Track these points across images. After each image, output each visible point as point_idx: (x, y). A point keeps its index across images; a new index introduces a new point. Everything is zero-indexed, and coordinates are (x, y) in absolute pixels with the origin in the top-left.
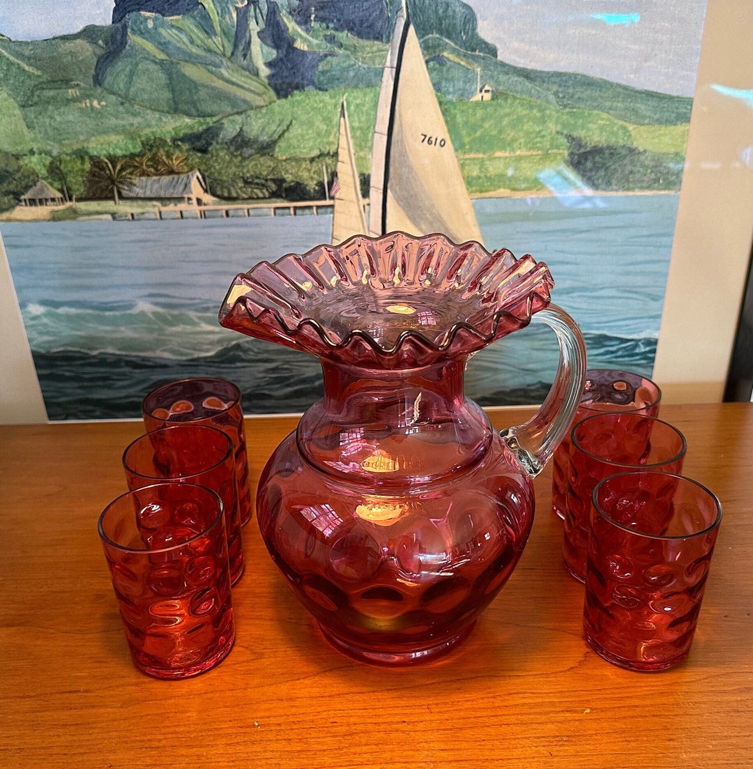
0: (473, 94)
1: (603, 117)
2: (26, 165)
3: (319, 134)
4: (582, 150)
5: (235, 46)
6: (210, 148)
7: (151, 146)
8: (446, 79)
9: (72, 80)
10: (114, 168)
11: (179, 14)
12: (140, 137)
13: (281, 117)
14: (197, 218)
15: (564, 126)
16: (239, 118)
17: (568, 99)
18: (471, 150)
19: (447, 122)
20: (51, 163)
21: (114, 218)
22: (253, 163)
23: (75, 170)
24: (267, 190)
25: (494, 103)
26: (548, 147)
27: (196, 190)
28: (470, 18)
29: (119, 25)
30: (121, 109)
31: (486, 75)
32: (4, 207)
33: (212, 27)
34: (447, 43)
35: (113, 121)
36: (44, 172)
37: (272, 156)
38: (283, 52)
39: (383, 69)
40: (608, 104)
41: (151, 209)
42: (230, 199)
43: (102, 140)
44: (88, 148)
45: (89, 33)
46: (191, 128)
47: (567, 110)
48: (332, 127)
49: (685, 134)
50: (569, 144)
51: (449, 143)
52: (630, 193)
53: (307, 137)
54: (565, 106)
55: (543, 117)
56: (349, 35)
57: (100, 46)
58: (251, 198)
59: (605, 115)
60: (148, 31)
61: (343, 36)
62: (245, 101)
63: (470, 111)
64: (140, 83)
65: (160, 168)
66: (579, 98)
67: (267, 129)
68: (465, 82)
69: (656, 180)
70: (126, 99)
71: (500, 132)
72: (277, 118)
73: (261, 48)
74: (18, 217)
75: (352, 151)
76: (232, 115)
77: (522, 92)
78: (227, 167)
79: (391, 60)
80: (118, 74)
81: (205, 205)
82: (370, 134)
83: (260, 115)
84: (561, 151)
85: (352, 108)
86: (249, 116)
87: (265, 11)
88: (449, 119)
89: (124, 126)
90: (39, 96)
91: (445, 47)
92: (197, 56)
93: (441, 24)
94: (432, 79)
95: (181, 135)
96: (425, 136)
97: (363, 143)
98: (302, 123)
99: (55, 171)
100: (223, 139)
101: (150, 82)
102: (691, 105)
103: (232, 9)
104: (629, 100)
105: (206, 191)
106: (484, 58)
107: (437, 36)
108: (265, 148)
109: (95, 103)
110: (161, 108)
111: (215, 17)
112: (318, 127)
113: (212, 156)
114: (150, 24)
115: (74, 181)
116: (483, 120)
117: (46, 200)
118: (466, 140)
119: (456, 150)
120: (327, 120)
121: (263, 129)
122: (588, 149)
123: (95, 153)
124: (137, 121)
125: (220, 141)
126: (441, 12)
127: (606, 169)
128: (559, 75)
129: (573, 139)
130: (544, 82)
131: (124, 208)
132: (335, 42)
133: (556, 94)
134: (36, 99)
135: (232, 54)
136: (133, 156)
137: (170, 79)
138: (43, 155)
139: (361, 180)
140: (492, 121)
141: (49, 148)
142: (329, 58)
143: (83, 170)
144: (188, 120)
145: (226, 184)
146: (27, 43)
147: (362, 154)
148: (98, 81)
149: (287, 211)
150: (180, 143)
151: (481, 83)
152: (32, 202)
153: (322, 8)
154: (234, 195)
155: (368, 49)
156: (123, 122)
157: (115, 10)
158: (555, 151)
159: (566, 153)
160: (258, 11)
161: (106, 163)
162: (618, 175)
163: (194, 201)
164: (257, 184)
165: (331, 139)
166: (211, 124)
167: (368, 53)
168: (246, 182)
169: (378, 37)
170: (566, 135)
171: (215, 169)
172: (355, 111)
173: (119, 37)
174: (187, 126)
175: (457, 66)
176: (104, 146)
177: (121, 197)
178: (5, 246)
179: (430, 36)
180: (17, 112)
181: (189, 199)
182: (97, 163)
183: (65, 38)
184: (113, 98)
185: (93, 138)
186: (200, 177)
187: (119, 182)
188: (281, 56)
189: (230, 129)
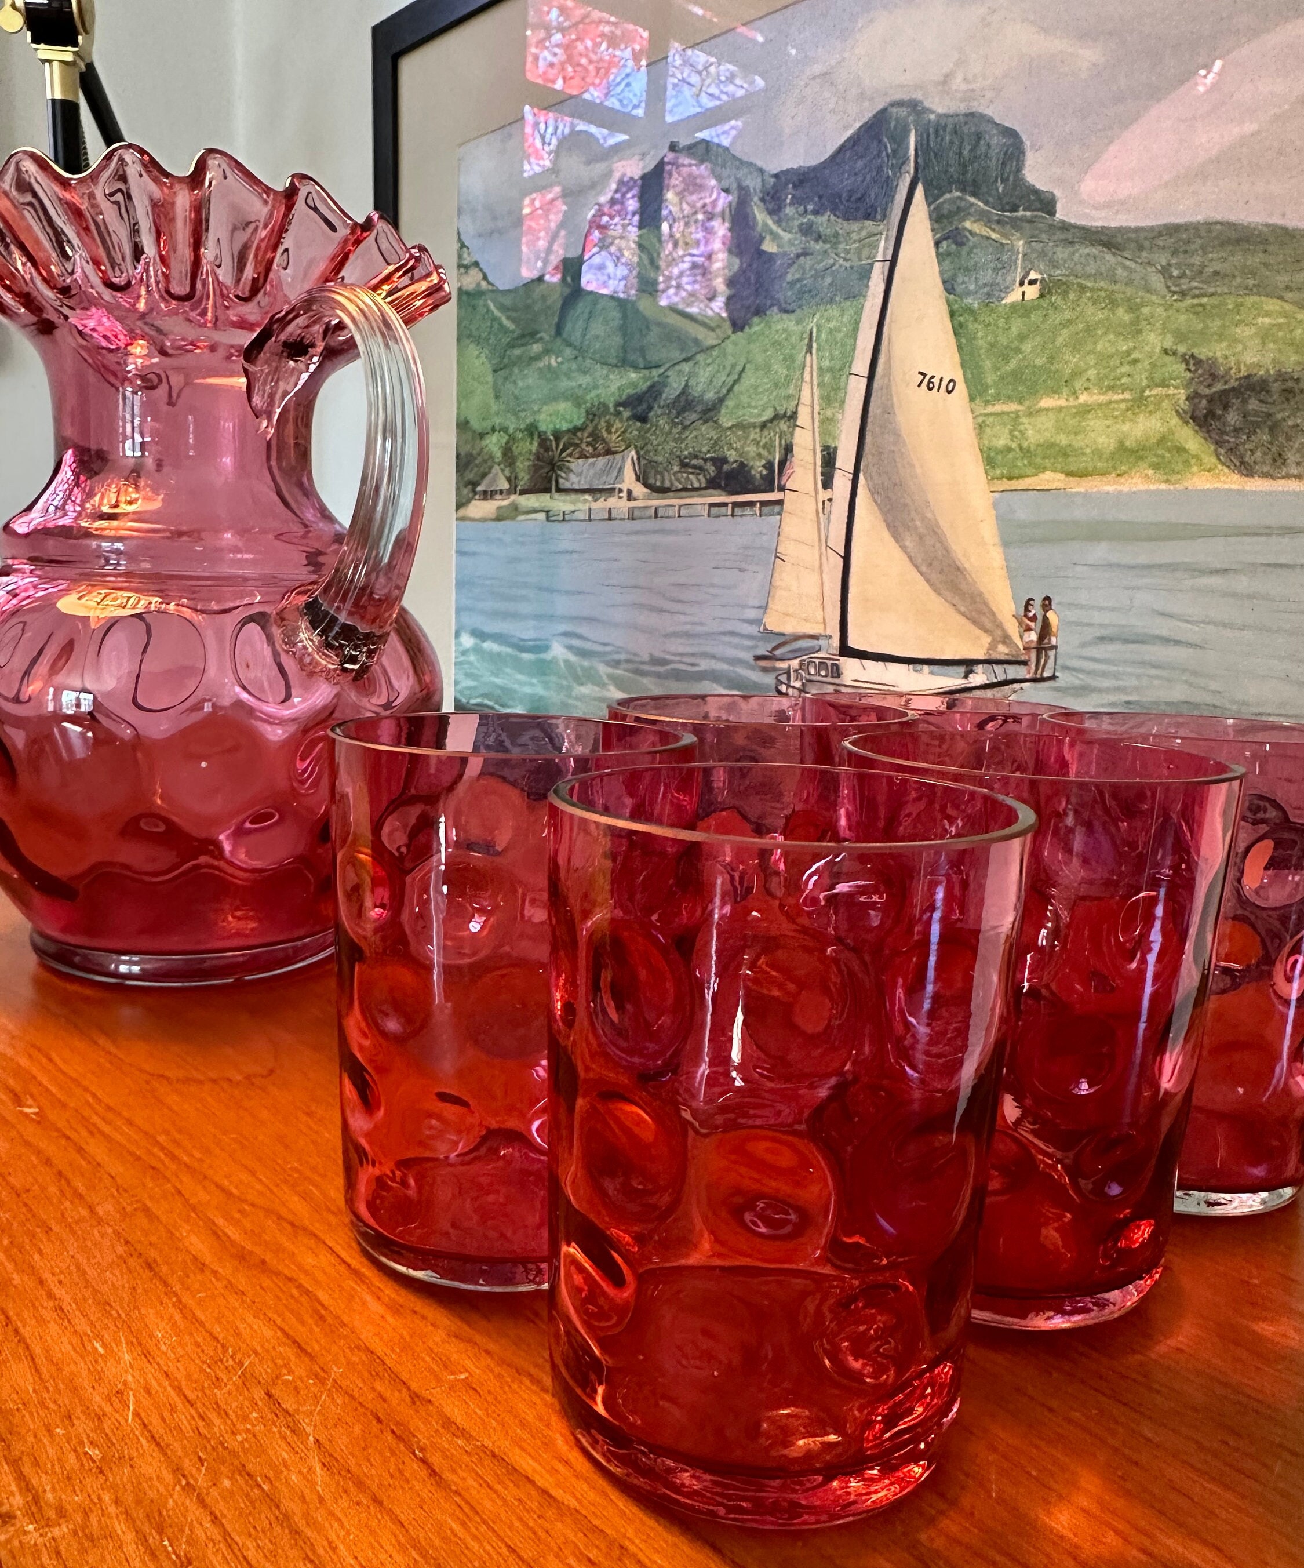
0: (1007, 290)
1: (1271, 308)
2: (487, 446)
3: (776, 385)
4: (1219, 387)
6: (651, 414)
7: (594, 415)
8: (967, 270)
9: (537, 333)
10: (557, 447)
12: (586, 402)
13: (733, 360)
14: (624, 520)
15: (1181, 336)
16: (686, 368)
17: (1192, 279)
18: (997, 398)
19: (960, 348)
20: (507, 443)
21: (548, 519)
22: (695, 433)
23: (524, 451)
24: (705, 476)
25: (1044, 303)
26: (1145, 383)
27: (629, 480)
28: (1013, 152)
30: (574, 365)
31: (1034, 250)
34: (972, 205)
35: (565, 383)
36: (499, 455)
37: (716, 422)
38: (748, 260)
39: (872, 265)
40: (1283, 279)
41: (580, 506)
42: (662, 491)
43: (551, 411)
44: (539, 420)
46: (635, 386)
47: (1189, 301)
48: (794, 370)
50: (1188, 375)
51: (961, 388)
53: (761, 390)
54: (1183, 294)
55: (1136, 321)
56: (832, 217)
58: (685, 489)
59: (1272, 305)
61: (824, 222)
62: (696, 341)
63: (1001, 323)
64: (597, 328)
65: (598, 446)
66: (1216, 273)
67: (715, 381)
68: (996, 270)
70: (580, 352)
71: (1051, 359)
72: (729, 363)
73: (724, 258)
74: (471, 515)
75: (817, 408)
76: (679, 363)
77: (1098, 275)
78: (665, 441)
79: (883, 249)
80: (577, 318)
81: (635, 500)
82: (844, 378)
83: (709, 361)
84: (1171, 391)
85: (823, 336)
86: (698, 363)
88: (963, 341)
89: (573, 388)
90: (509, 357)
91: (968, 211)
93: (965, 172)
94: (941, 273)
95: (624, 397)
96: (924, 375)
97: (832, 395)
98: (757, 369)
99: (508, 454)
100: (665, 400)
101: (605, 326)
105: (638, 479)
106: (1030, 221)
107: (958, 194)
108: (710, 410)
109: (553, 363)
110: (610, 360)
112: (776, 372)
113: (652, 426)
115: (522, 466)
116: (1022, 338)
117: (496, 492)
118: (990, 379)
119: (972, 399)
120: (789, 359)
121: (711, 382)
122: (1233, 383)
123: (544, 428)
124: (585, 380)
125: (662, 403)
126: (966, 153)
127: (1274, 428)
128: (1172, 230)
129: (1199, 362)
130: (1141, 248)
131: (560, 504)
132: (812, 233)
133: (1165, 271)
134: (506, 360)
136: (575, 430)
137: (625, 317)
138: (502, 433)
139: (823, 457)
140: (1038, 338)
141: (508, 423)
142: (802, 258)
143: (531, 452)
144: (633, 375)
145: (661, 468)
146: (510, 291)
147: (829, 413)
148: (559, 330)
149: (723, 510)
150: (621, 409)
151: (1024, 268)
152: (485, 495)
153: (801, 183)
154: (667, 484)
155: (854, 236)
156: (573, 384)
157: (587, 234)
158: (1156, 391)
159: (1182, 394)
161: (552, 442)
163: (624, 494)
164: (694, 467)
165: (791, 390)
166: (656, 379)
167: (854, 242)
168: (683, 465)
169: (870, 214)
170: (1184, 355)
171: (653, 445)
172: (827, 340)
174: (632, 384)
175: (986, 243)
176: (553, 418)
177: (559, 490)
178: (457, 552)
179: (947, 196)
180: (490, 378)
181: (621, 491)
182: (543, 441)
184: (568, 352)
185: (545, 408)
186: (635, 458)
187: (559, 467)
188: (745, 266)
189: (674, 387)
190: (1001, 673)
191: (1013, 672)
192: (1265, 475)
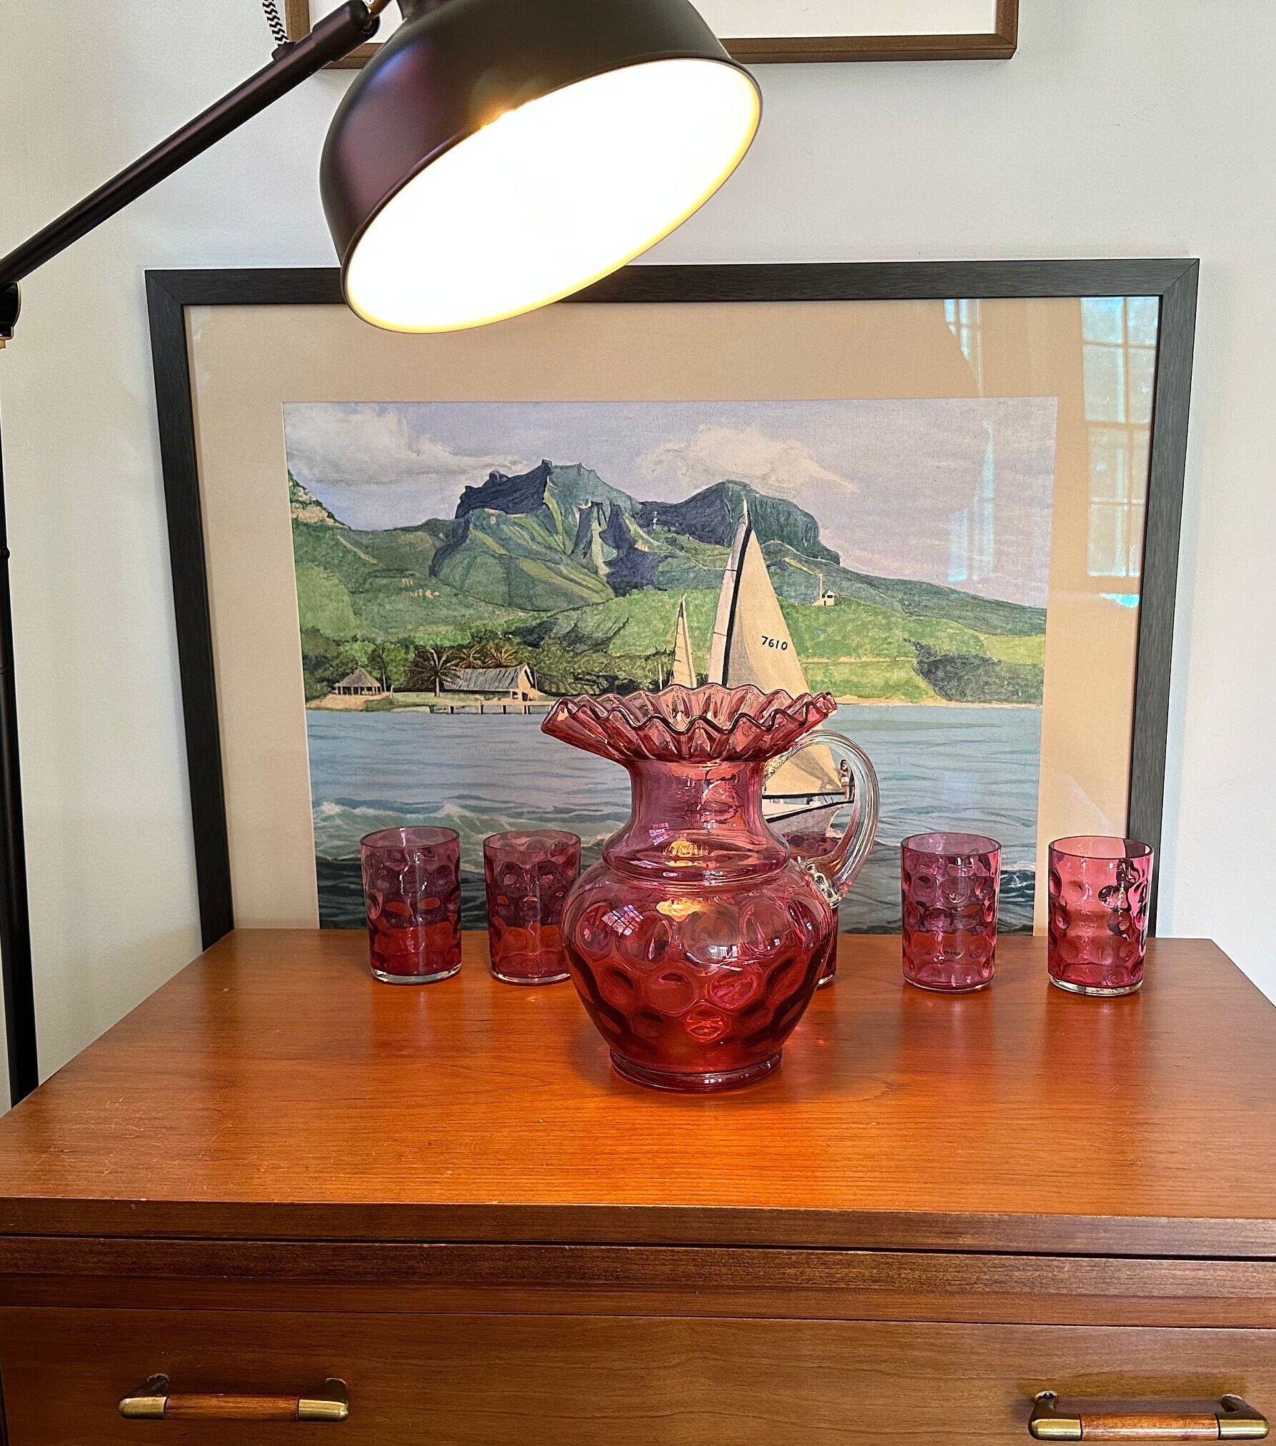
0: (815, 599)
2: (347, 651)
3: (656, 633)
4: (932, 659)
5: (576, 545)
6: (542, 643)
7: (481, 638)
8: (788, 584)
9: (407, 570)
10: (439, 659)
11: (522, 513)
12: (470, 628)
13: (617, 614)
14: (521, 714)
15: (912, 633)
16: (574, 614)
17: (915, 607)
18: (814, 655)
19: (789, 625)
20: (374, 651)
21: (432, 711)
22: (586, 658)
23: (398, 659)
24: (598, 687)
25: (838, 608)
26: (896, 654)
27: (523, 685)
28: (812, 526)
29: (462, 520)
30: (454, 600)
31: (829, 581)
32: (315, 694)
33: (555, 526)
34: (789, 549)
35: (445, 612)
36: (365, 660)
37: (605, 652)
38: (623, 553)
39: (723, 571)
40: (957, 613)
41: (472, 703)
42: (558, 695)
43: (430, 630)
44: (415, 637)
45: (431, 526)
46: (525, 621)
47: (914, 617)
48: (670, 626)
49: (1041, 645)
50: (917, 652)
51: (791, 646)
52: (986, 705)
53: (643, 635)
54: (911, 614)
55: (889, 624)
56: (691, 538)
57: (440, 539)
59: (954, 624)
60: (490, 527)
61: (684, 539)
62: (582, 598)
63: (813, 615)
64: (477, 576)
65: (487, 660)
66: (926, 606)
67: (602, 626)
68: (807, 587)
69: (1015, 693)
70: (460, 591)
71: (844, 637)
72: (614, 615)
73: (602, 547)
74: (329, 706)
75: (690, 651)
76: (567, 611)
77: (866, 599)
78: (558, 662)
79: (732, 564)
80: (454, 567)
81: (530, 700)
82: (709, 635)
83: (596, 612)
85: (691, 608)
86: (585, 612)
87: (608, 513)
88: (790, 622)
89: (455, 616)
90: (371, 584)
91: (786, 553)
92: (538, 553)
93: (782, 531)
94: (772, 584)
95: (513, 628)
96: (767, 638)
97: (701, 643)
98: (638, 622)
99: (377, 660)
100: (556, 634)
101: (486, 576)
102: (1046, 616)
103: (575, 510)
104: (979, 609)
105: (533, 686)
106: (825, 565)
107: (779, 542)
108: (599, 644)
109: (428, 593)
110: (495, 601)
111: (558, 518)
112: (655, 626)
113: (544, 651)
114: (493, 521)
115: (395, 670)
116: (826, 624)
117: (362, 689)
118: (809, 644)
119: (799, 654)
120: (666, 620)
121: (599, 626)
122: (938, 658)
123: (422, 643)
124: (469, 612)
125: (553, 636)
126: (782, 520)
127: (959, 679)
128: (904, 582)
129: (922, 647)
130: (888, 589)
131: (445, 700)
132: (676, 545)
133: (901, 601)
134: (367, 586)
135: (573, 552)
136: (461, 647)
137: (508, 573)
138: (366, 642)
139: (698, 680)
140: (835, 626)
141: (373, 635)
142: (670, 559)
143: (406, 660)
144: (522, 614)
145: (555, 680)
146: (367, 533)
147: (700, 654)
148: (433, 572)
150: (510, 636)
151: (824, 589)
152: (347, 690)
153: (664, 513)
154: (563, 691)
155: (709, 552)
156: (455, 613)
157: (459, 507)
158: (902, 658)
159: (915, 661)
160: (601, 511)
161: (432, 653)
162: (973, 685)
163: (520, 696)
164: (587, 680)
165: (668, 638)
166: (545, 619)
167: (709, 556)
168: (576, 679)
169: (719, 542)
170: (914, 642)
171: (545, 663)
172: (694, 611)
173: (460, 531)
174: (520, 620)
175: (799, 571)
176: (432, 636)
177: (443, 690)
179: (772, 542)
180: (346, 598)
181: (515, 693)
182: (422, 653)
183: (406, 530)
184: (447, 589)
185: (421, 628)
186: (529, 671)
187: (442, 674)
188: (621, 556)
189: (564, 625)
190: (829, 800)
191: (836, 799)
192: (957, 700)
